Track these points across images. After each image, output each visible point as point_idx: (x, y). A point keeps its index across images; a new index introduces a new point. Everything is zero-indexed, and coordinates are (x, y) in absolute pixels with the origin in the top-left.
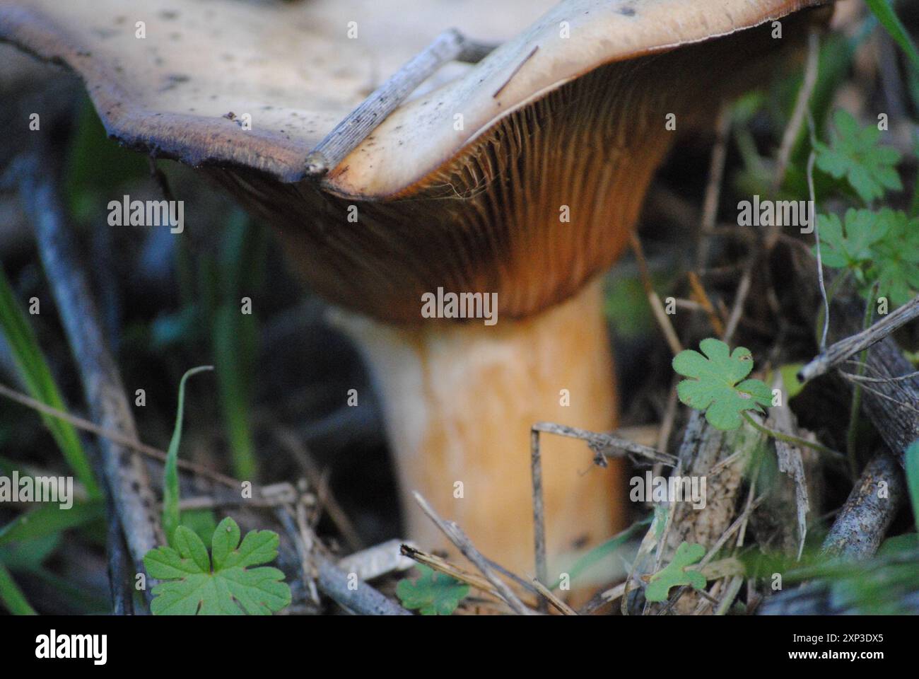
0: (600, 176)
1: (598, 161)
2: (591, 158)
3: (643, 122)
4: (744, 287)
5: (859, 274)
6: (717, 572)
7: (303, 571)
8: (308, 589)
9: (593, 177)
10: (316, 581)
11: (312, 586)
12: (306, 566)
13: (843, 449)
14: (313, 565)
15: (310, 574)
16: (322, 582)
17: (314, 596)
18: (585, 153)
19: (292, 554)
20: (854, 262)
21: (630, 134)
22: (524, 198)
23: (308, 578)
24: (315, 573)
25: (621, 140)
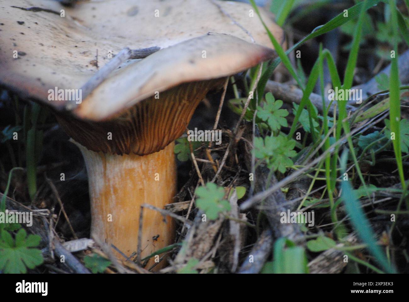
0: (177, 110)
1: (177, 105)
2: (174, 104)
3: (195, 92)
4: (227, 154)
5: (268, 161)
6: (204, 266)
7: (49, 245)
8: (50, 253)
9: (175, 109)
10: (54, 250)
11: (52, 252)
12: (51, 244)
13: (255, 223)
14: (53, 244)
15: (52, 248)
16: (56, 251)
17: (53, 256)
18: (172, 103)
19: (46, 238)
20: (266, 156)
21: (189, 97)
22: (147, 116)
23: (51, 249)
24: (54, 248)
25: (186, 98)
